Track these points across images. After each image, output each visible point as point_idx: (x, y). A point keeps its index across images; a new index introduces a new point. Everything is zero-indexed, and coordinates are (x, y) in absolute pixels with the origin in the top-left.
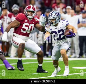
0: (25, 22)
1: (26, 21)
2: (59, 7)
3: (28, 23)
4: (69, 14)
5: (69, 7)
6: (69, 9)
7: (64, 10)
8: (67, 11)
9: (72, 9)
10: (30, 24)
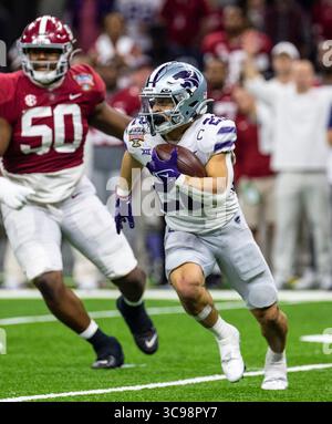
0: (28, 108)
1: (30, 99)
2: (239, 48)
3: (41, 103)
4: (285, 82)
5: (286, 48)
6: (285, 55)
7: (262, 62)
8: (278, 64)
9: (301, 57)
10: (53, 106)
